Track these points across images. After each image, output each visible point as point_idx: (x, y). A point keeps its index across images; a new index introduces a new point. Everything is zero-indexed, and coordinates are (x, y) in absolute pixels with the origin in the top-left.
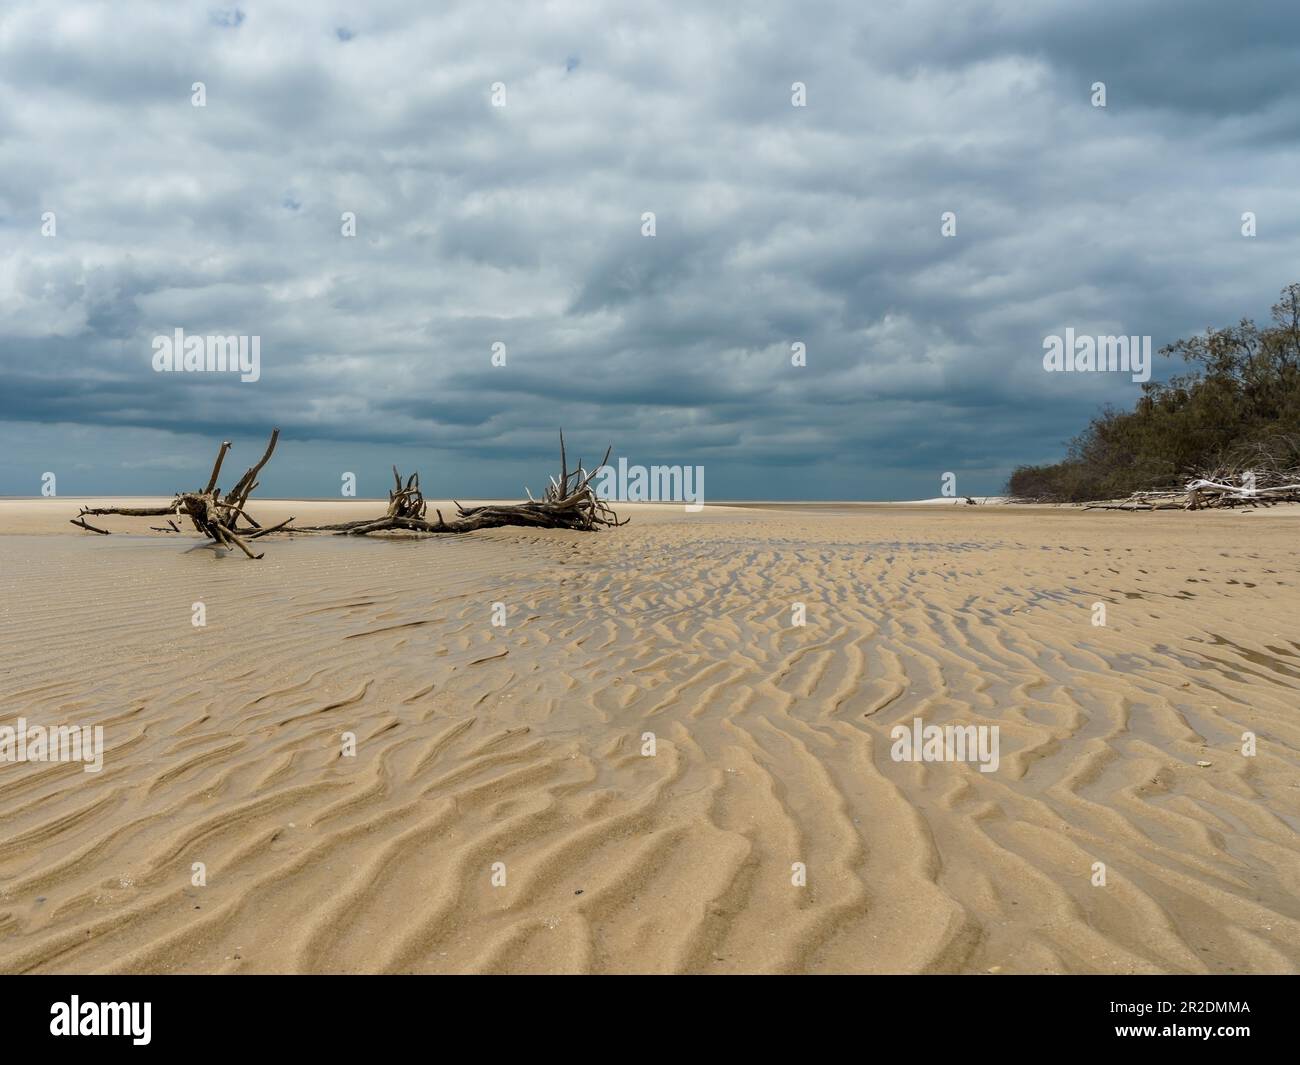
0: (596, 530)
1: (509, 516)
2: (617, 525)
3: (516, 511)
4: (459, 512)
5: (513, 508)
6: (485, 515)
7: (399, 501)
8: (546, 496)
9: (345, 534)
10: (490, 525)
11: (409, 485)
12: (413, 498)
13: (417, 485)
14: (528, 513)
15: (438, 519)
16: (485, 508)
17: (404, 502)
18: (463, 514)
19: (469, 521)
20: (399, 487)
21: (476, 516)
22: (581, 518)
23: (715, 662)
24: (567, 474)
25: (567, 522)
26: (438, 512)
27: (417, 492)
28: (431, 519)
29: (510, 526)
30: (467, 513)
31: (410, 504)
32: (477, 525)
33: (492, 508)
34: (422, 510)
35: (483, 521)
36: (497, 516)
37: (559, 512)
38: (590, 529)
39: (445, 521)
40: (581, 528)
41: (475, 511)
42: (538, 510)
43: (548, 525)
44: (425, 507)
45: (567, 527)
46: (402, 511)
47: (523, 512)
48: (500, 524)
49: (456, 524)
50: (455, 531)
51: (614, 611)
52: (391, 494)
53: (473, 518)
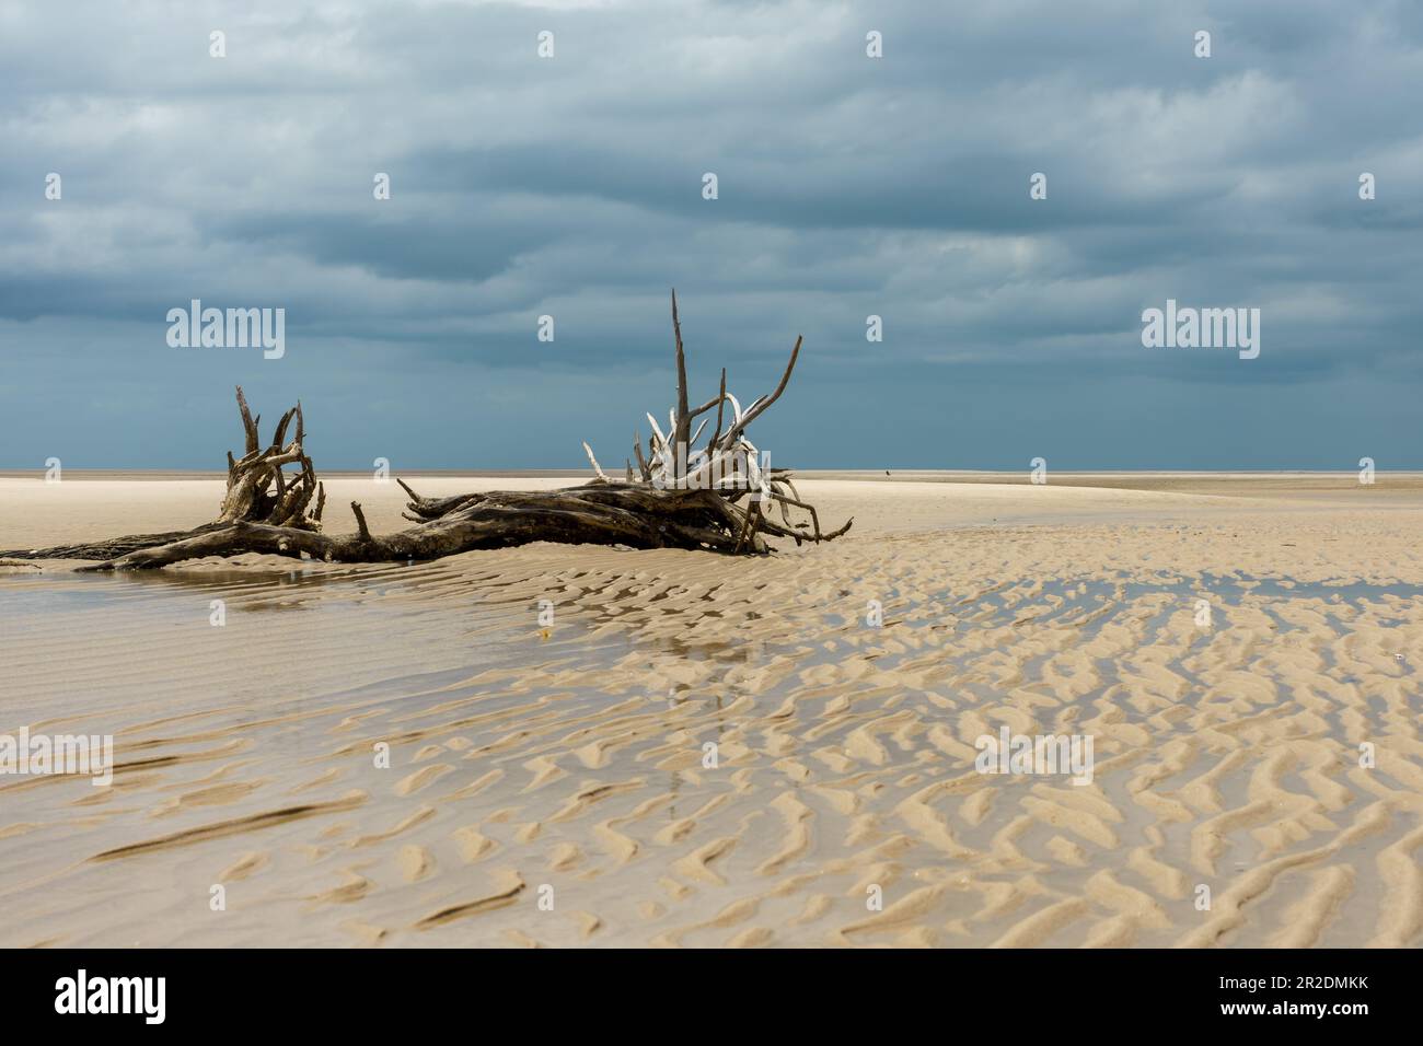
0: (766, 552)
1: (541, 518)
2: (818, 538)
3: (560, 505)
4: (411, 507)
5: (551, 497)
6: (479, 516)
7: (253, 479)
8: (635, 462)
9: (107, 568)
10: (492, 542)
11: (279, 438)
12: (290, 472)
13: (300, 437)
14: (591, 509)
15: (354, 528)
16: (479, 498)
17: (267, 484)
18: (422, 512)
19: (437, 531)
20: (253, 445)
21: (454, 518)
22: (726, 521)
23: (1051, 901)
24: (690, 410)
25: (689, 531)
26: (356, 509)
27: (300, 457)
28: (337, 526)
29: (542, 543)
30: (431, 512)
31: (282, 488)
32: (459, 541)
33: (497, 497)
34: (313, 504)
35: (473, 530)
36: (509, 517)
37: (671, 507)
38: (748, 549)
39: (373, 532)
40: (725, 548)
41: (454, 504)
42: (616, 502)
43: (642, 542)
44: (322, 498)
45: (692, 545)
46: (260, 505)
47: (578, 507)
48: (519, 539)
49: (402, 539)
50: (401, 558)
51: (802, 769)
52: (231, 462)
53: (448, 523)
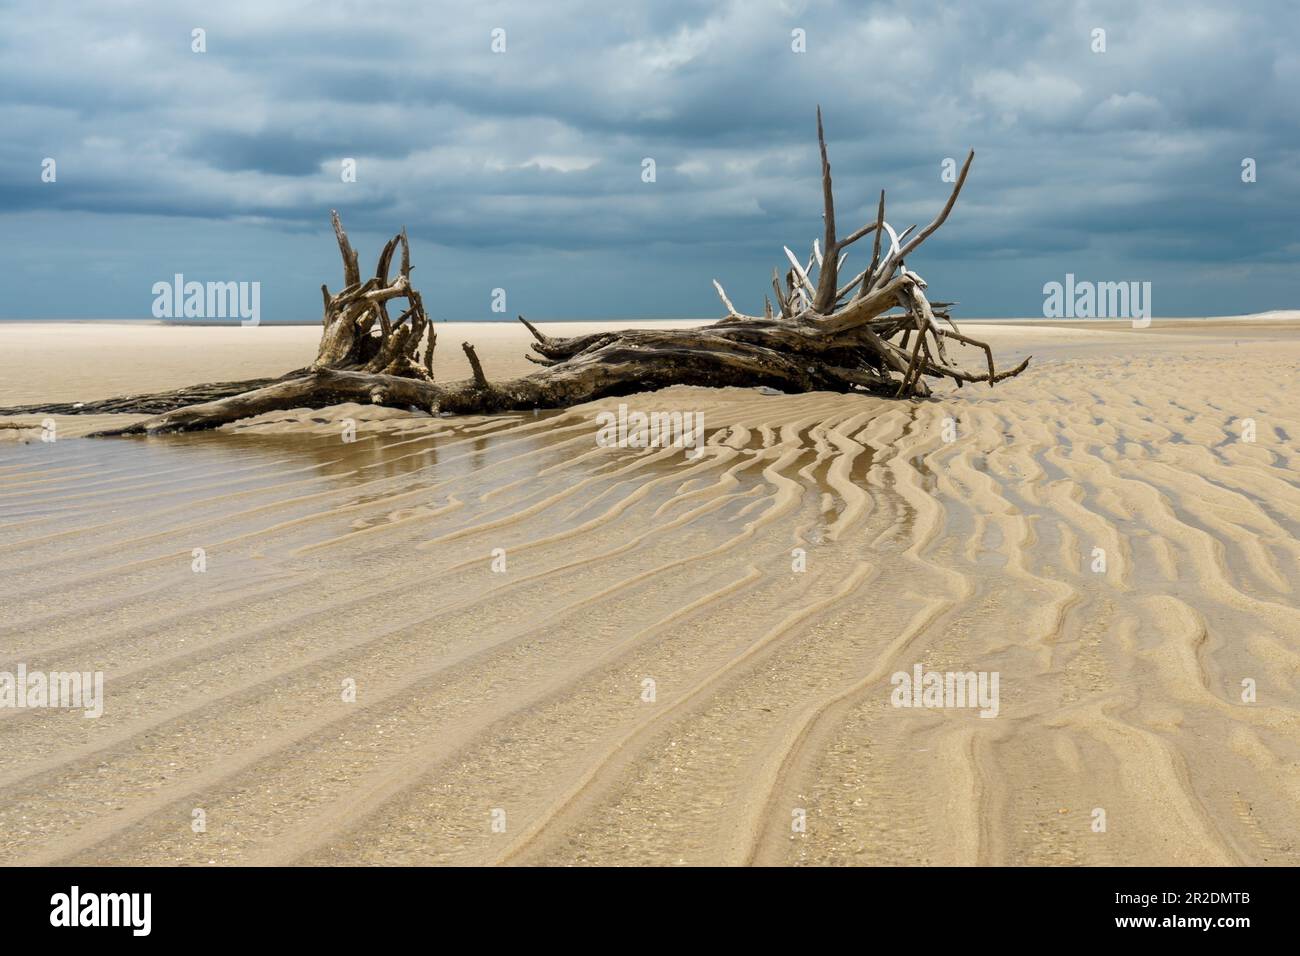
0: (927, 395)
1: (681, 360)
2: (993, 379)
3: (702, 345)
4: (536, 348)
5: (692, 336)
6: (613, 357)
7: (353, 317)
8: (774, 303)
9: (138, 431)
10: (624, 387)
11: (383, 270)
12: (397, 308)
13: (406, 269)
14: (735, 349)
15: (468, 374)
16: (612, 337)
17: (369, 323)
18: (549, 354)
19: (566, 375)
20: (353, 276)
21: (584, 361)
22: (876, 358)
24: (838, 240)
25: (840, 372)
26: (469, 351)
27: (406, 291)
28: (450, 375)
29: (680, 387)
30: (558, 354)
31: (386, 329)
32: (591, 387)
33: (632, 336)
34: (423, 346)
35: (606, 374)
36: (646, 358)
37: (821, 346)
38: (908, 391)
39: (491, 378)
40: (885, 390)
41: (584, 344)
42: (761, 341)
43: (790, 385)
44: (432, 339)
45: (842, 387)
46: (363, 349)
47: (721, 347)
48: (656, 383)
49: (525, 385)
50: (524, 407)
52: (327, 297)
53: (578, 366)
